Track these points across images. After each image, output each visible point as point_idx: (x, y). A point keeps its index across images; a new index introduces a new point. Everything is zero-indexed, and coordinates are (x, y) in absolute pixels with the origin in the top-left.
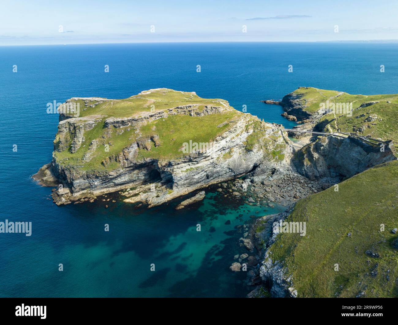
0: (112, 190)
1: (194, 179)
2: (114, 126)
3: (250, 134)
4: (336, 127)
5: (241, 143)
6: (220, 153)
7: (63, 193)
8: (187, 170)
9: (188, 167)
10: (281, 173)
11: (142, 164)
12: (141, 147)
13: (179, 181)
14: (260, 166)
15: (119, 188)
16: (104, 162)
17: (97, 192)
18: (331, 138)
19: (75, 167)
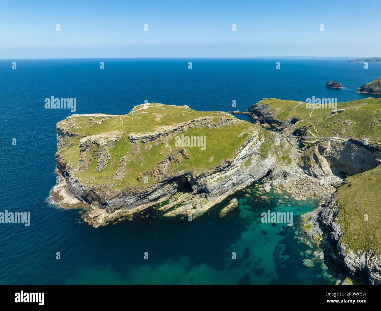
0: (147, 206)
1: (224, 187)
2: (142, 141)
3: (262, 142)
4: (317, 132)
5: (257, 151)
6: (242, 161)
7: (97, 215)
8: (218, 179)
9: (218, 177)
10: (292, 176)
11: (175, 177)
12: (172, 160)
13: (212, 190)
14: (275, 170)
16: (140, 179)
17: (132, 211)
18: (332, 142)
19: (108, 186)
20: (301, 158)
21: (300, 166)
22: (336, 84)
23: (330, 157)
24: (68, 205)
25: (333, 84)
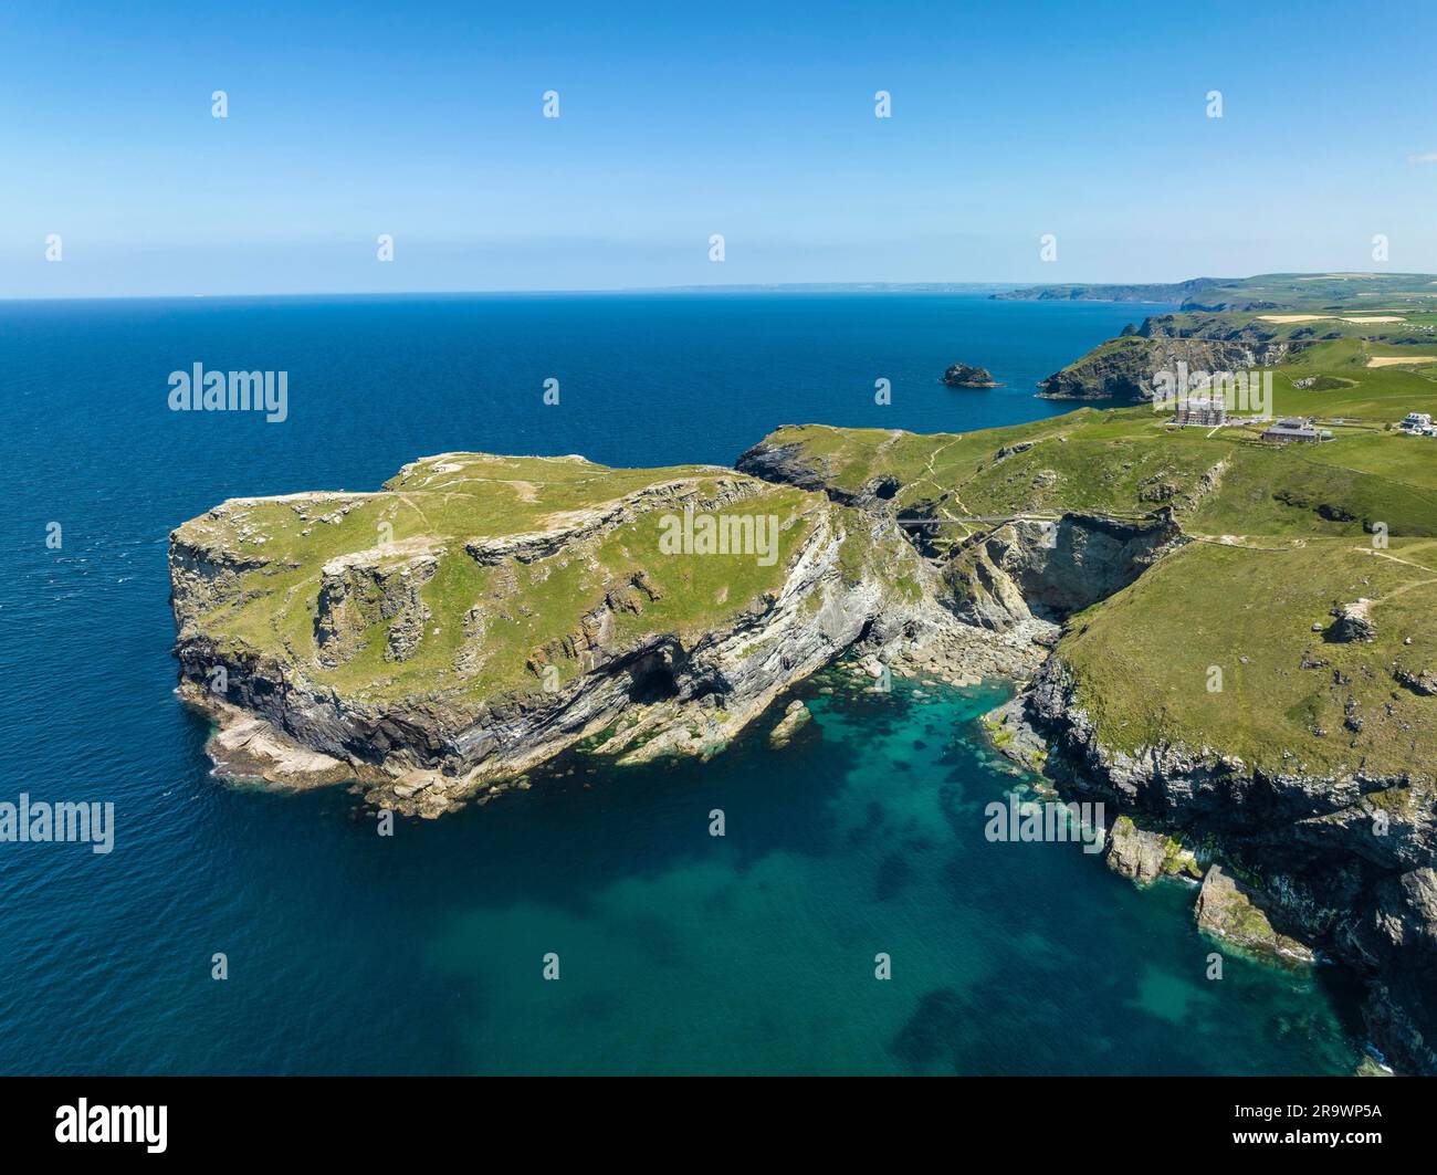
0: (557, 747)
1: (764, 673)
2: (518, 558)
3: (841, 541)
4: (966, 510)
5: (831, 567)
6: (799, 598)
7: (421, 786)
8: (745, 651)
9: (744, 645)
10: (930, 629)
11: (632, 653)
12: (616, 605)
13: (738, 681)
14: (883, 618)
15: (573, 738)
16: (537, 666)
17: (520, 763)
18: (1020, 527)
19: (441, 697)
20: (943, 581)
21: (944, 603)
22: (973, 372)
23: (1020, 569)
24: (303, 775)
25: (966, 374)
